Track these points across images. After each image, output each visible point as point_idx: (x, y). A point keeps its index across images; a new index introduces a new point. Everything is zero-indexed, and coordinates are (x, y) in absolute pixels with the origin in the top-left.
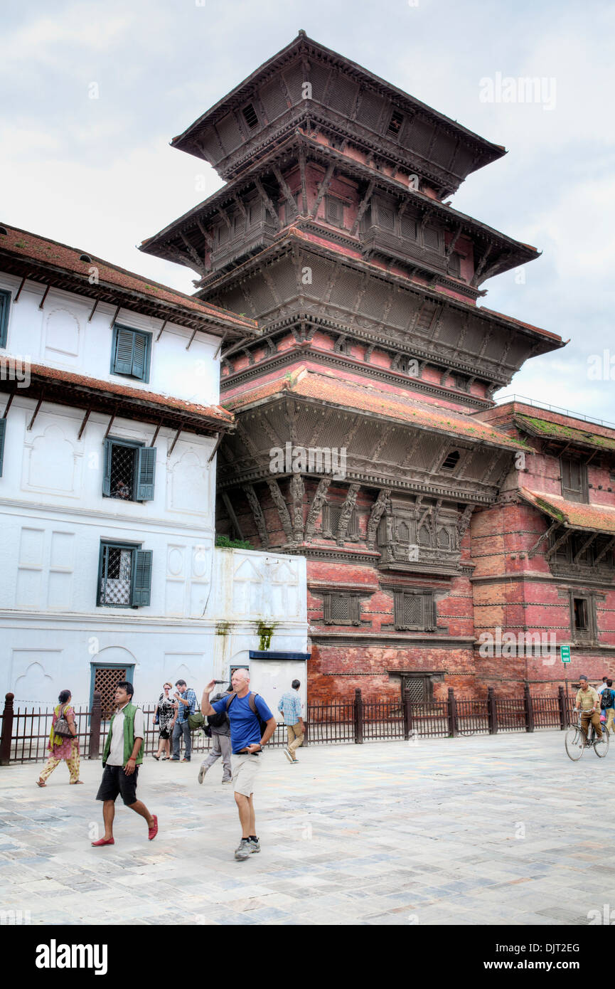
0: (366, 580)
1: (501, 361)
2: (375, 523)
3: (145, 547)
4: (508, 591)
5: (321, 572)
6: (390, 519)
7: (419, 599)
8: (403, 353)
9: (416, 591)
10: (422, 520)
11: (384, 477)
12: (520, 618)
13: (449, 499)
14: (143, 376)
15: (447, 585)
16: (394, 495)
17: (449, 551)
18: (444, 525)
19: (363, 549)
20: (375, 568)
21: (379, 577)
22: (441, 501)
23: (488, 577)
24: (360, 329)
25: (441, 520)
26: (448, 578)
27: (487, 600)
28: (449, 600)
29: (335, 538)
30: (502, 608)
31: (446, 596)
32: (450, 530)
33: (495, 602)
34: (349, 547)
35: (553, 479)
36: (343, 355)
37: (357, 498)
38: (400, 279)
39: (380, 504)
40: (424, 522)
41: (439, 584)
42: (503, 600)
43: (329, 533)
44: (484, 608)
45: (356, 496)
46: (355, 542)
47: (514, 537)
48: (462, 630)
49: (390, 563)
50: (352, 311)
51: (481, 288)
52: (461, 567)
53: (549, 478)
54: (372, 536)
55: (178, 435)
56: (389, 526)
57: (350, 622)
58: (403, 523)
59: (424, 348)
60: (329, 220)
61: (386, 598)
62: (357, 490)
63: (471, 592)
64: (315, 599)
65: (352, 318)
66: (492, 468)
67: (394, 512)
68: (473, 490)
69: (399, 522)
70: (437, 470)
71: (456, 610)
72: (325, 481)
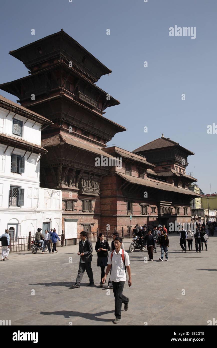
0: (75, 197)
1: (109, 134)
2: (78, 181)
3: (22, 188)
4: (112, 200)
6: (83, 179)
7: (88, 202)
8: (86, 130)
9: (87, 200)
10: (90, 180)
11: (83, 167)
12: (115, 208)
14: (21, 135)
15: (95, 198)
16: (84, 172)
19: (75, 188)
20: (78, 194)
21: (79, 196)
23: (106, 196)
27: (106, 203)
29: (68, 185)
30: (110, 205)
31: (94, 202)
34: (71, 188)
35: (124, 169)
38: (89, 109)
41: (93, 198)
42: (110, 203)
43: (67, 183)
44: (104, 205)
45: (75, 173)
46: (73, 186)
47: (114, 185)
50: (74, 117)
51: (104, 111)
52: (99, 193)
54: (77, 184)
55: (31, 153)
57: (71, 210)
58: (85, 181)
59: (91, 129)
60: (67, 88)
61: (80, 203)
62: (76, 171)
63: (100, 201)
64: (64, 203)
65: (74, 119)
67: (84, 177)
68: (103, 171)
71: (97, 206)
72: (68, 168)
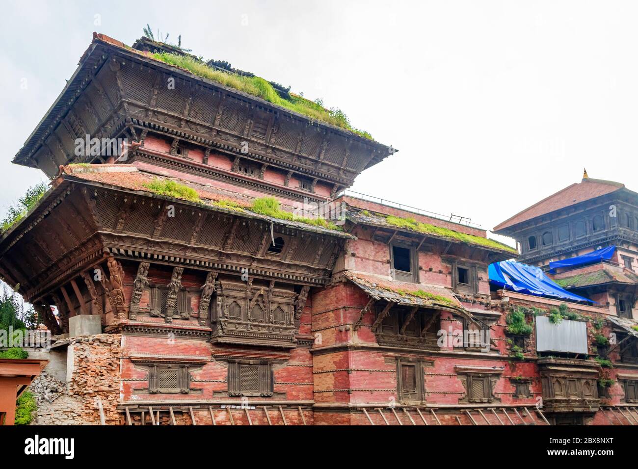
0: (198, 352)
1: (342, 165)
2: (205, 302)
4: (336, 360)
5: (147, 346)
6: (220, 298)
7: (256, 368)
8: (241, 156)
9: (252, 362)
10: (254, 299)
11: (206, 260)
12: (346, 383)
13: (281, 281)
15: (285, 356)
16: (224, 277)
17: (284, 326)
18: (280, 304)
19: (195, 325)
20: (208, 342)
21: (211, 350)
22: (273, 283)
23: (323, 348)
24: (192, 133)
25: (276, 299)
26: (288, 350)
27: (323, 368)
28: (287, 369)
29: (163, 315)
30: (333, 375)
31: (285, 365)
32: (285, 308)
33: (328, 369)
34: (178, 324)
35: (383, 262)
36: (180, 157)
37: (182, 280)
39: (209, 285)
40: (257, 301)
41: (276, 355)
42: (334, 368)
43: (157, 312)
44: (321, 375)
45: (180, 277)
46: (187, 319)
47: (342, 312)
48: (301, 395)
49: (220, 337)
50: (181, 116)
52: (296, 340)
53: (378, 261)
54: (204, 314)
56: (219, 305)
57: (178, 390)
58: (235, 302)
59: (263, 152)
61: (220, 369)
62: (181, 272)
63: (311, 362)
64: (139, 370)
65: (183, 123)
66: (320, 253)
67: (224, 292)
68: (303, 272)
69: (231, 301)
70: (263, 254)
71: (295, 378)
72: (145, 264)
